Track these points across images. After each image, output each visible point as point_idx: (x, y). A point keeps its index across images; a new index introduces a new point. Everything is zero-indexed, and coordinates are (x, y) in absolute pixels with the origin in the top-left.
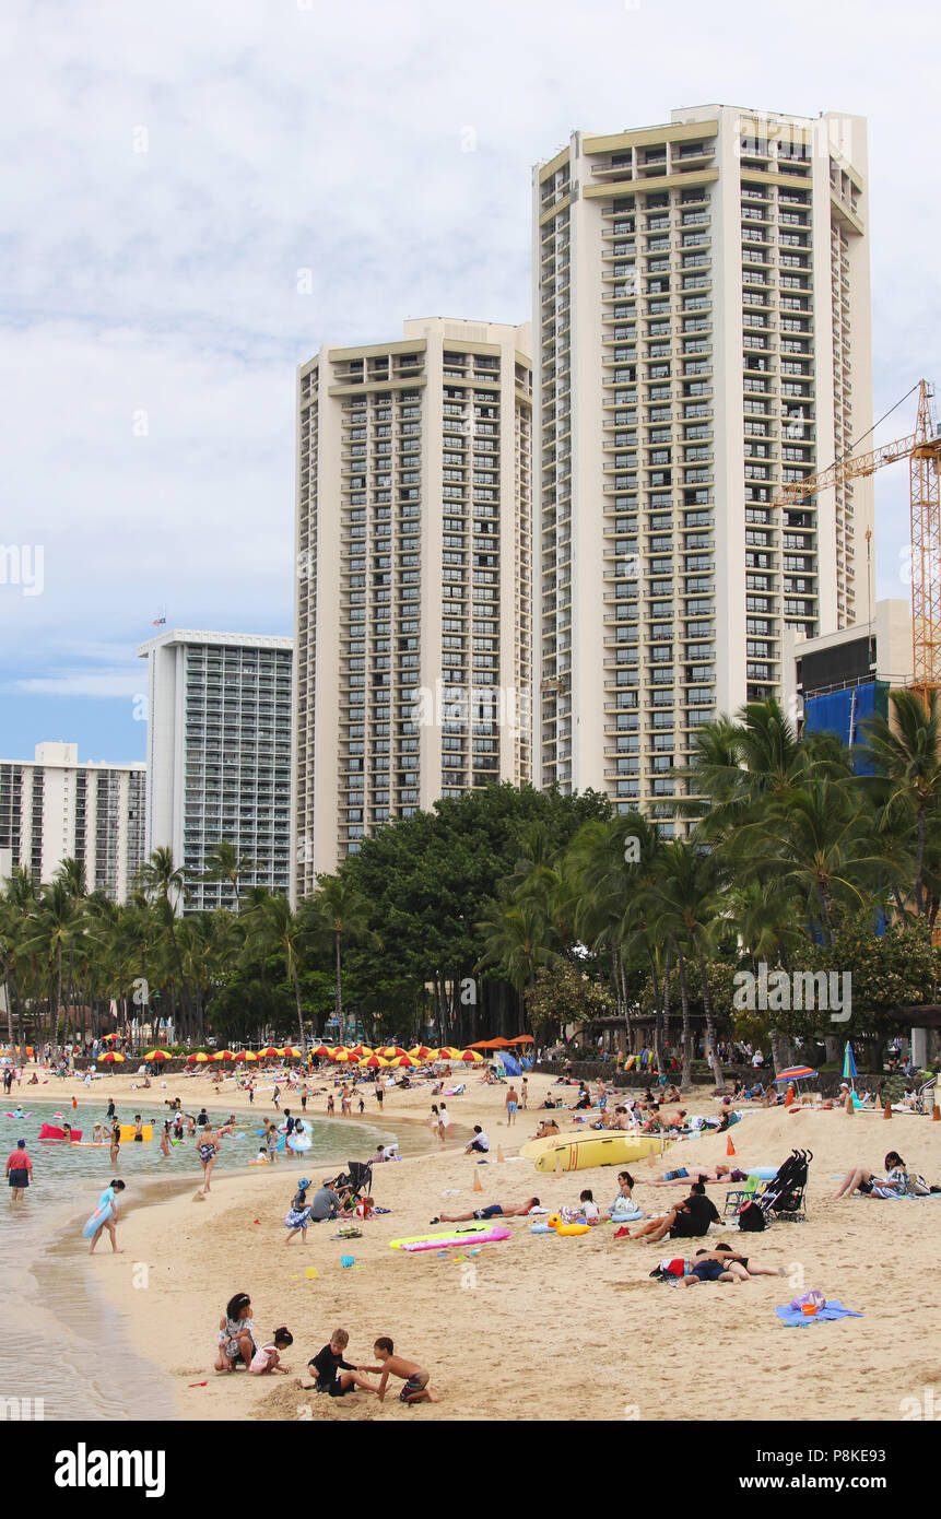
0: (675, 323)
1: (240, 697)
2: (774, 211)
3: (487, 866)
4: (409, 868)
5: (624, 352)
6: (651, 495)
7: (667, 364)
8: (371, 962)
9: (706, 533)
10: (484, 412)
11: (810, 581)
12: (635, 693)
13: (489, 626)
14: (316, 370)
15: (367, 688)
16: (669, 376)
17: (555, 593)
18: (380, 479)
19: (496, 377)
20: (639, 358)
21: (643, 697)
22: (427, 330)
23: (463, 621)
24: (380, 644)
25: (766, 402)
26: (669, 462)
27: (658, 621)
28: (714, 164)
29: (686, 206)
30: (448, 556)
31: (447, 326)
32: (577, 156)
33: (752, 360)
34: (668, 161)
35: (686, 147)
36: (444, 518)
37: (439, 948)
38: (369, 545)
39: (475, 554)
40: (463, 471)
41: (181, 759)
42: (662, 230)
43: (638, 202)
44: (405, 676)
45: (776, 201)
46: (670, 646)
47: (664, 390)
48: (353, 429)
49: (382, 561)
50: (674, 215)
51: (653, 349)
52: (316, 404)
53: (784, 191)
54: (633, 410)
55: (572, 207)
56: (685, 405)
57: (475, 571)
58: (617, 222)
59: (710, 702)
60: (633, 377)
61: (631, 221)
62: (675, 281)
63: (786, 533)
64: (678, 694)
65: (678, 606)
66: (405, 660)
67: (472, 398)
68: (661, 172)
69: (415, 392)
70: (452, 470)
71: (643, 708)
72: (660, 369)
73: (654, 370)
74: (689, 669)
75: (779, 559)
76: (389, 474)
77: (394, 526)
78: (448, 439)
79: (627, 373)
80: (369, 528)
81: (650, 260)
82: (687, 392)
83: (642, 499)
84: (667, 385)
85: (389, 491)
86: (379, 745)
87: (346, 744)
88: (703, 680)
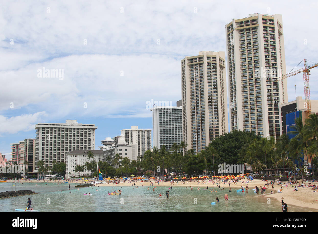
0: (252, 50)
1: (168, 117)
2: (268, 31)
3: (236, 144)
4: (222, 145)
5: (243, 56)
6: (249, 80)
7: (251, 57)
8: (217, 161)
9: (259, 86)
10: (214, 67)
11: (278, 94)
12: (248, 114)
13: (216, 103)
14: (185, 61)
15: (195, 115)
16: (252, 59)
17: (233, 97)
18: (196, 79)
19: (216, 61)
20: (246, 57)
21: (250, 115)
22: (203, 53)
23: (212, 103)
24: (197, 107)
25: (269, 63)
26: (252, 74)
27: (252, 102)
28: (258, 23)
29: (253, 30)
30: (209, 92)
31: (206, 52)
32: (234, 23)
33: (266, 56)
34: (250, 23)
35: (253, 21)
36: (208, 85)
37: (229, 159)
38: (195, 90)
39: (213, 91)
40: (211, 77)
41: (159, 128)
42: (249, 35)
43: (245, 30)
44: (202, 113)
45: (269, 29)
46: (254, 106)
47: (251, 62)
48: (191, 70)
49: (197, 93)
50: (251, 32)
51: (249, 55)
52: (185, 66)
53: (270, 28)
54: (246, 65)
55: (233, 32)
56: (255, 64)
57: (214, 94)
58: (241, 34)
59: (261, 115)
60: (245, 60)
61: (244, 33)
62: (252, 43)
63: (273, 86)
64: (256, 114)
65: (255, 99)
66: (202, 110)
67: (212, 65)
68: (249, 25)
69: (202, 64)
70: (209, 77)
71: (250, 117)
72: (250, 58)
73: (249, 59)
74: (257, 110)
75: (272, 90)
76: (198, 78)
77: (199, 87)
78: (208, 72)
79: (244, 59)
80: (195, 87)
81: (247, 40)
82: (255, 62)
83: (248, 81)
84: (251, 61)
85: (198, 81)
86: (198, 124)
87: (192, 124)
88: (260, 112)
